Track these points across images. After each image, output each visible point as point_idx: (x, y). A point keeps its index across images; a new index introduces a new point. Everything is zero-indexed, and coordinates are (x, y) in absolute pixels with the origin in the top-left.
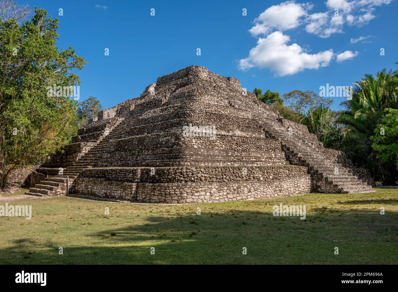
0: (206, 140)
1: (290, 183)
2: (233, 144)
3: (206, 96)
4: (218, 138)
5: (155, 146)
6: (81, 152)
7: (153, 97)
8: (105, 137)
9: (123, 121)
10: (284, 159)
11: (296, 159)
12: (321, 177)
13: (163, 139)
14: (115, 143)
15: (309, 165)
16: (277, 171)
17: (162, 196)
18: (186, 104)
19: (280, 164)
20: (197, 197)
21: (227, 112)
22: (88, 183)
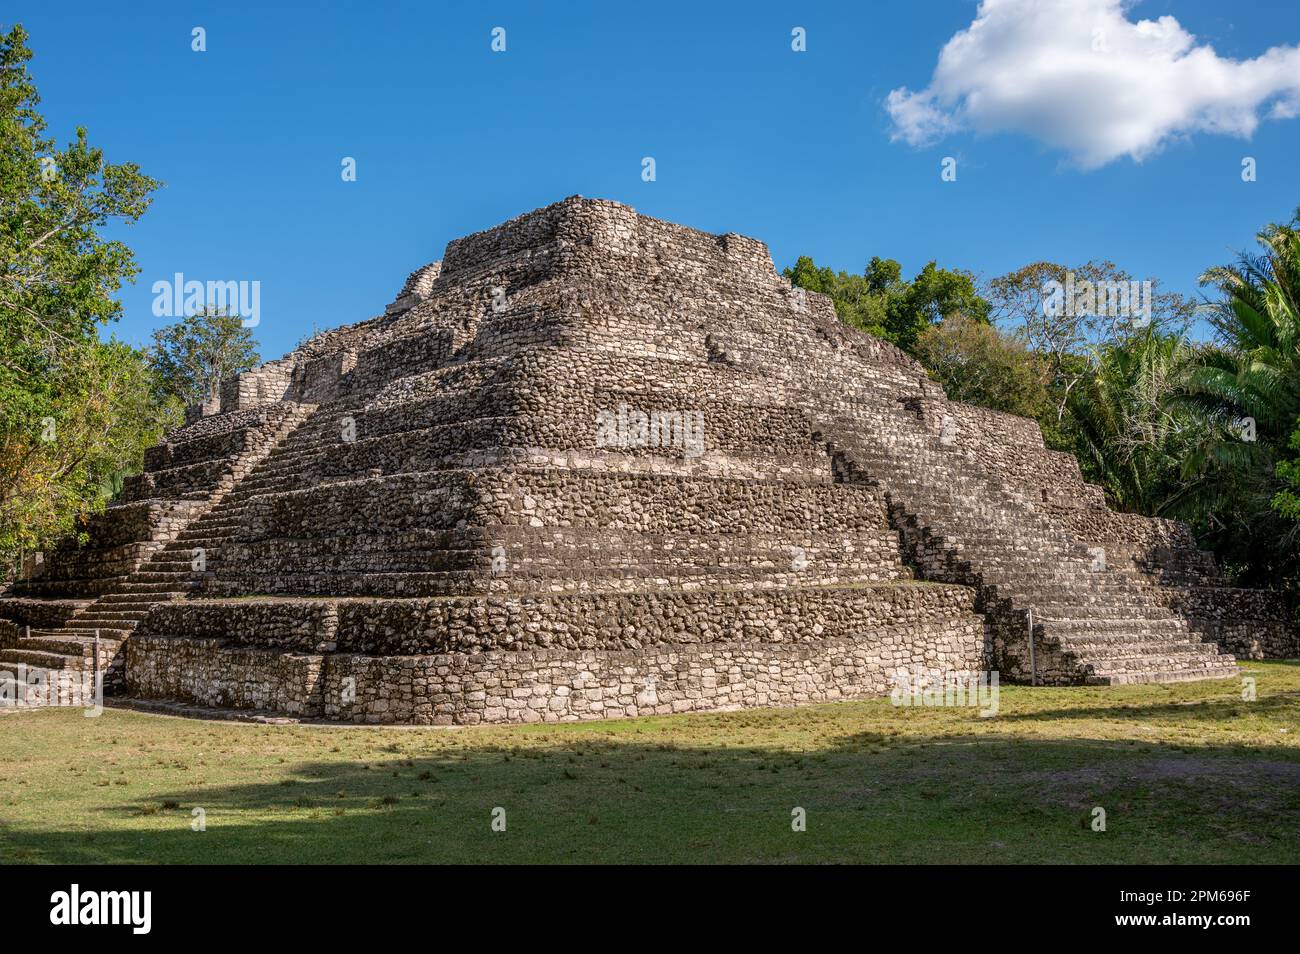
0: (577, 498)
1: (894, 648)
2: (684, 508)
3: (611, 323)
4: (624, 487)
5: (398, 521)
6: (151, 540)
7: (425, 321)
8: (244, 480)
9: (310, 417)
10: (892, 558)
11: (939, 557)
12: (1022, 624)
13: (422, 497)
14: (268, 508)
15: (981, 580)
16: (843, 606)
17: (401, 699)
18: (522, 361)
19: (874, 577)
20: (522, 703)
21: (683, 385)
22: (167, 656)
